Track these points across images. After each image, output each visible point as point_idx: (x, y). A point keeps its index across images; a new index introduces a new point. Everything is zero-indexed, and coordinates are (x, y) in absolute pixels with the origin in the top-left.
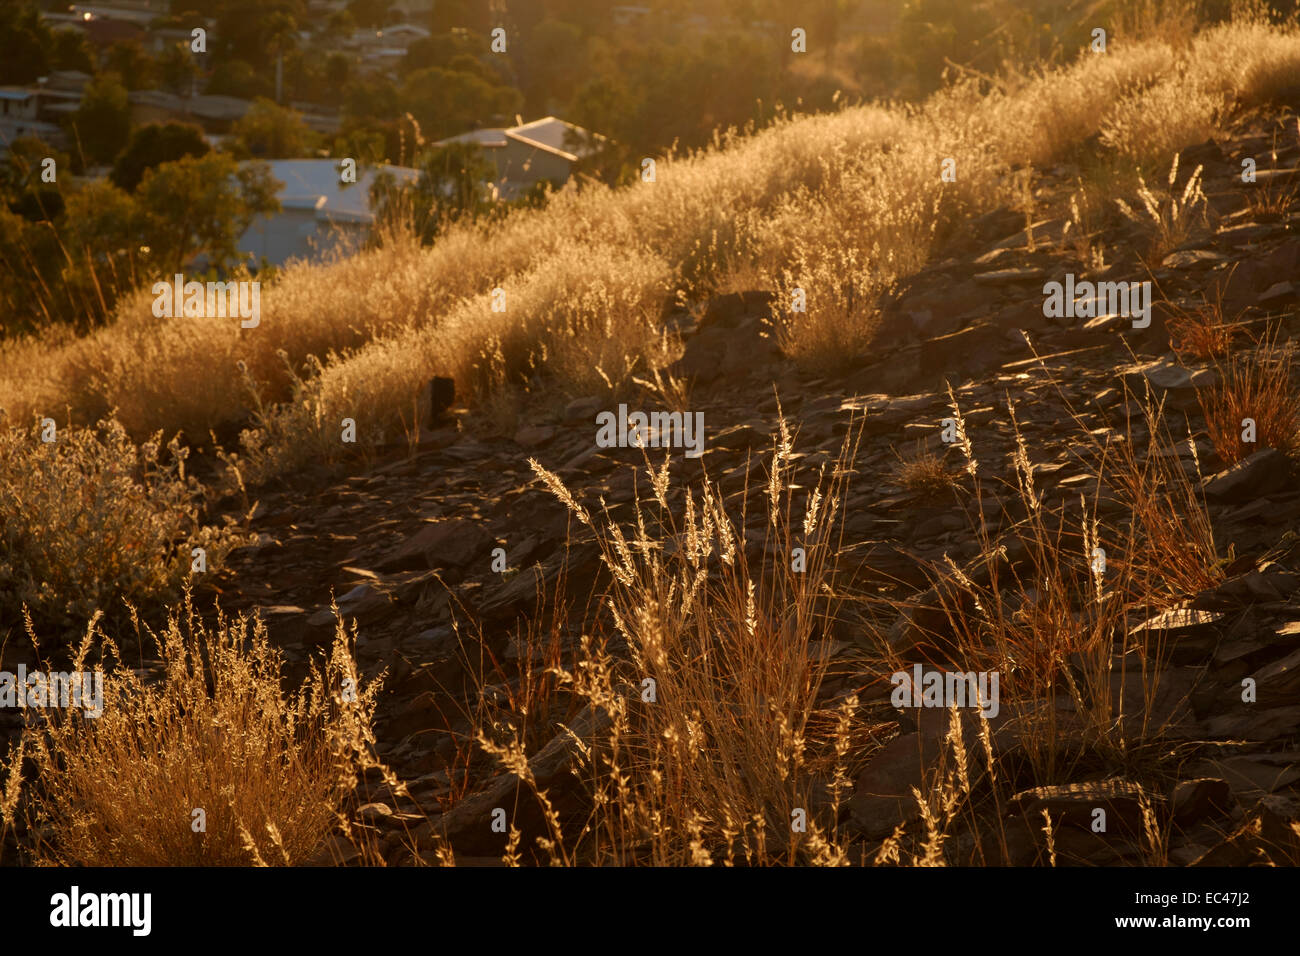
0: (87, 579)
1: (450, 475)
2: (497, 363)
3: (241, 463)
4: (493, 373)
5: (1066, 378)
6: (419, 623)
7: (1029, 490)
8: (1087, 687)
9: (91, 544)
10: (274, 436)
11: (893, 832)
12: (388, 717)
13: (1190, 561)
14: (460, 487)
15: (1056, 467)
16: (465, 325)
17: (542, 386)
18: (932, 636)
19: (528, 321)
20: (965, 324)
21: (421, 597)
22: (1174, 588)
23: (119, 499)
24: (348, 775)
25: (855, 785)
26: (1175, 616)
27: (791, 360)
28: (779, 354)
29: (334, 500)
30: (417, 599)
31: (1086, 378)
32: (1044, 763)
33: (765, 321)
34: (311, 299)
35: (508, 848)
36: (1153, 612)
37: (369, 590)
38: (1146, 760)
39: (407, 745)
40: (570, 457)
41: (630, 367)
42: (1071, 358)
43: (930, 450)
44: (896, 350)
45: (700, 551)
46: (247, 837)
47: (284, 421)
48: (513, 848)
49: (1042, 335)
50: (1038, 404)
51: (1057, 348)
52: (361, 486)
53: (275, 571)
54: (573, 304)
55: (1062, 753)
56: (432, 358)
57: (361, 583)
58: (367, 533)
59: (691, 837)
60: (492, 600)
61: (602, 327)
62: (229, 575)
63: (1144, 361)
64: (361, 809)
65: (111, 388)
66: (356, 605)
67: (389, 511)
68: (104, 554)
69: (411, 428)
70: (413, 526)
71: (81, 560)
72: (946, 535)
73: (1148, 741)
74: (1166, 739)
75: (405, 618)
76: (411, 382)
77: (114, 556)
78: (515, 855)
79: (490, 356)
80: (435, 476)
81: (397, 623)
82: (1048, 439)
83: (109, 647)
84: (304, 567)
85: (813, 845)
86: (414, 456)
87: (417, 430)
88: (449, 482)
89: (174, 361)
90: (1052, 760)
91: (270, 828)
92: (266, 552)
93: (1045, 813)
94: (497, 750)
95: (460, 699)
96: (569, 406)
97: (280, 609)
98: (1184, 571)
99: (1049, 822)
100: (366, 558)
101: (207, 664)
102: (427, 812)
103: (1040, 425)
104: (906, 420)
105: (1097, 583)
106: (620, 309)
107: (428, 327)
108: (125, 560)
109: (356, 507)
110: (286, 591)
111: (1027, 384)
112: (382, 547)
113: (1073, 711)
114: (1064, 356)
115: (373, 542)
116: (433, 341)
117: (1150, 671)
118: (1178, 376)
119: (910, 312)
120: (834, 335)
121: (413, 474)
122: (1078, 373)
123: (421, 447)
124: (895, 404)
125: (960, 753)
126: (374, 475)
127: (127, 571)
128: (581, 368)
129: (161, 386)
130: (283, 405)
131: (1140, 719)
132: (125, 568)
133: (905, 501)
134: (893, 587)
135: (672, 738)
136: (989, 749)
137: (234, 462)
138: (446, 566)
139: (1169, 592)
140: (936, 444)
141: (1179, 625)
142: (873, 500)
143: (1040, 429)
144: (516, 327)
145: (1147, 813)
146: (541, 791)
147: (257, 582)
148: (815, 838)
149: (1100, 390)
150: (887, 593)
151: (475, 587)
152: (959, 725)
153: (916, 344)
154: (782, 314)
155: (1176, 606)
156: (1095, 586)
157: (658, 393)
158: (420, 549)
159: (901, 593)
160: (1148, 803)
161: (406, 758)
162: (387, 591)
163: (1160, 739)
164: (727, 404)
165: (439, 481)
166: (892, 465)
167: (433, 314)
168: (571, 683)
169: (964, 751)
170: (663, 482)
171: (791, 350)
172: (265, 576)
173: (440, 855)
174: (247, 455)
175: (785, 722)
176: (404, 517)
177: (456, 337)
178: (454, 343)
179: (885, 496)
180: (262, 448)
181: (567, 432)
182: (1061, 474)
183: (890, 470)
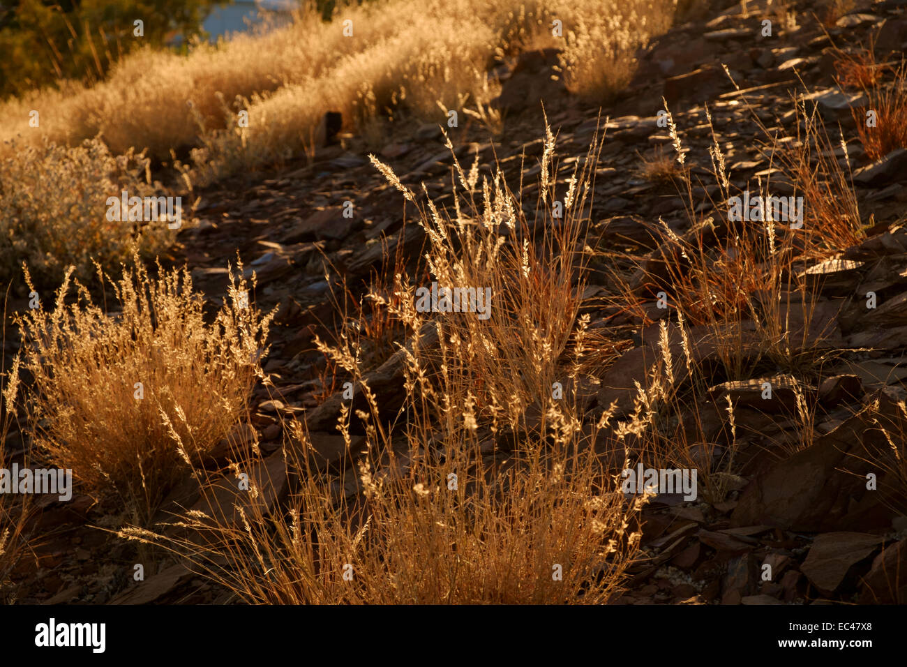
0: (79, 250)
1: (336, 178)
2: (370, 101)
3: (192, 172)
4: (366, 107)
5: (764, 104)
6: (309, 278)
7: (722, 174)
8: (763, 312)
9: (81, 226)
10: (214, 153)
11: (610, 406)
12: (285, 342)
13: (842, 226)
14: (342, 187)
15: (752, 164)
16: (349, 75)
17: (402, 117)
18: (657, 279)
19: (392, 71)
20: (696, 67)
21: (311, 261)
22: (831, 246)
23: (100, 195)
24: (229, 370)
25: (602, 383)
26: (831, 265)
27: (575, 95)
28: (566, 92)
29: (254, 196)
30: (307, 262)
31: (778, 103)
32: (732, 365)
33: (556, 68)
34: (243, 59)
35: (339, 420)
36: (813, 262)
37: (274, 256)
38: (805, 363)
39: (297, 362)
40: (419, 165)
41: (462, 102)
42: (768, 90)
43: (666, 154)
44: (647, 88)
45: (493, 221)
46: (165, 416)
47: (221, 143)
48: (344, 420)
49: (749, 74)
50: (743, 122)
51: (759, 83)
52: (274, 187)
53: (210, 245)
54: (423, 59)
55: (746, 359)
56: (325, 98)
57: (269, 252)
58: (275, 218)
59: (467, 410)
60: (358, 261)
61: (443, 74)
62: (179, 248)
63: (819, 90)
64: (263, 404)
65: (103, 122)
66: (265, 266)
67: (292, 204)
68: (91, 233)
69: (308, 145)
70: (306, 212)
71: (75, 237)
72: (675, 213)
73: (806, 350)
74: (818, 349)
75: (299, 276)
76: (311, 115)
77: (98, 235)
78: (345, 424)
79: (364, 96)
80: (325, 179)
81: (294, 279)
82: (749, 145)
83: (83, 292)
84: (232, 242)
85: (550, 415)
86: (311, 165)
87: (313, 147)
88: (335, 183)
89: (147, 103)
90: (739, 364)
91: (177, 409)
92: (206, 232)
93: (728, 398)
94: (329, 350)
95: (333, 330)
96: (419, 130)
97: (213, 270)
98: (838, 234)
99: (731, 404)
100: (274, 235)
101: (150, 304)
102: (307, 406)
103: (745, 136)
104: (650, 135)
105: (770, 239)
106: (455, 61)
107: (323, 77)
108: (105, 238)
109: (270, 201)
110: (219, 259)
111: (736, 108)
112: (286, 227)
113: (753, 330)
114: (764, 89)
115: (280, 223)
116: (327, 87)
117: (808, 301)
118: (841, 100)
119: (659, 61)
120: (605, 78)
121: (310, 178)
122: (772, 100)
123: (316, 159)
124: (644, 123)
125: (667, 356)
126: (283, 179)
127: (107, 245)
128: (428, 103)
129: (138, 120)
130: (220, 131)
131: (801, 335)
132: (105, 243)
133: (646, 190)
134: (636, 248)
135: (456, 343)
136: (687, 353)
137: (186, 172)
138: (328, 239)
139: (827, 248)
140: (670, 149)
141: (832, 271)
142: (624, 189)
143: (744, 139)
144: (385, 76)
145: (799, 397)
146: (363, 379)
147: (200, 253)
148: (552, 410)
149: (787, 111)
150: (632, 252)
151: (348, 254)
152: (666, 336)
153: (662, 83)
154: (568, 63)
155: (832, 258)
156: (769, 241)
157: (481, 120)
158: (311, 229)
159: (641, 251)
160: (800, 390)
161: (296, 370)
162: (287, 257)
163: (814, 349)
164: (530, 126)
165: (328, 182)
166: (638, 165)
167: (327, 67)
168: (384, 305)
169: (670, 355)
170: (474, 176)
171: (574, 88)
172: (205, 248)
173: (293, 426)
174: (196, 166)
175: (536, 331)
176: (303, 206)
177: (343, 83)
178: (341, 88)
179: (632, 186)
180: (207, 162)
181: (418, 148)
182: (756, 169)
183: (637, 168)
